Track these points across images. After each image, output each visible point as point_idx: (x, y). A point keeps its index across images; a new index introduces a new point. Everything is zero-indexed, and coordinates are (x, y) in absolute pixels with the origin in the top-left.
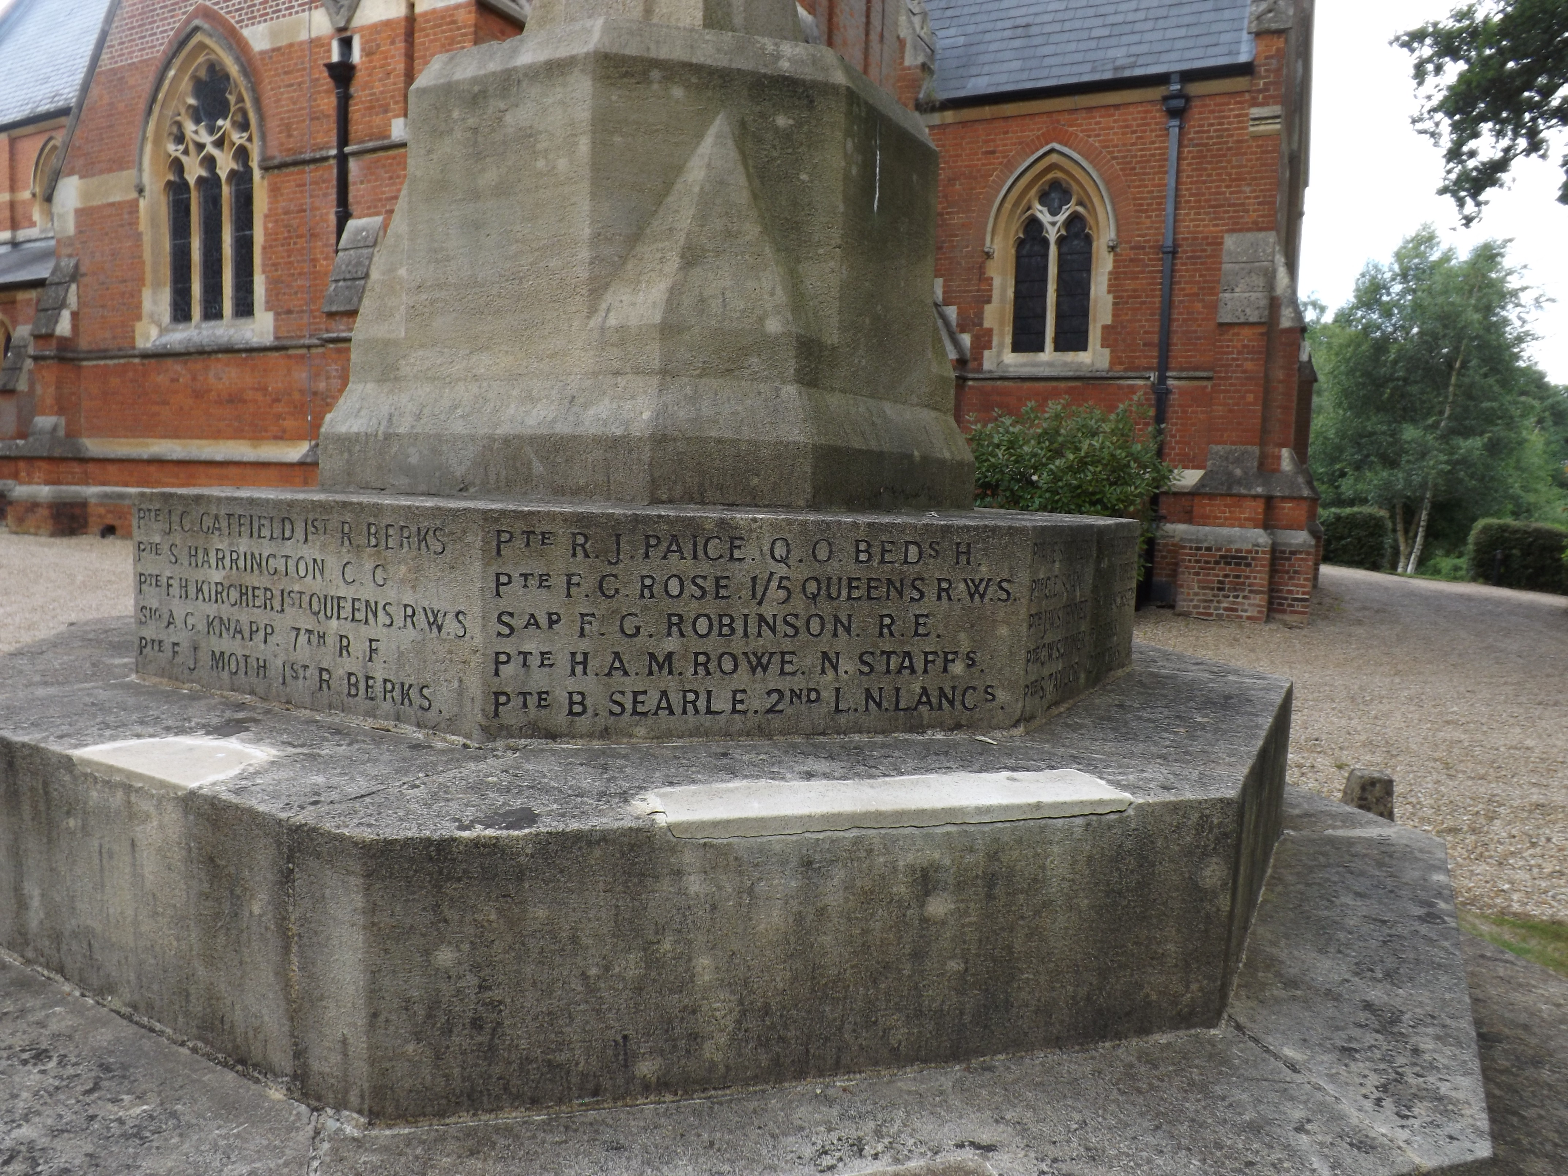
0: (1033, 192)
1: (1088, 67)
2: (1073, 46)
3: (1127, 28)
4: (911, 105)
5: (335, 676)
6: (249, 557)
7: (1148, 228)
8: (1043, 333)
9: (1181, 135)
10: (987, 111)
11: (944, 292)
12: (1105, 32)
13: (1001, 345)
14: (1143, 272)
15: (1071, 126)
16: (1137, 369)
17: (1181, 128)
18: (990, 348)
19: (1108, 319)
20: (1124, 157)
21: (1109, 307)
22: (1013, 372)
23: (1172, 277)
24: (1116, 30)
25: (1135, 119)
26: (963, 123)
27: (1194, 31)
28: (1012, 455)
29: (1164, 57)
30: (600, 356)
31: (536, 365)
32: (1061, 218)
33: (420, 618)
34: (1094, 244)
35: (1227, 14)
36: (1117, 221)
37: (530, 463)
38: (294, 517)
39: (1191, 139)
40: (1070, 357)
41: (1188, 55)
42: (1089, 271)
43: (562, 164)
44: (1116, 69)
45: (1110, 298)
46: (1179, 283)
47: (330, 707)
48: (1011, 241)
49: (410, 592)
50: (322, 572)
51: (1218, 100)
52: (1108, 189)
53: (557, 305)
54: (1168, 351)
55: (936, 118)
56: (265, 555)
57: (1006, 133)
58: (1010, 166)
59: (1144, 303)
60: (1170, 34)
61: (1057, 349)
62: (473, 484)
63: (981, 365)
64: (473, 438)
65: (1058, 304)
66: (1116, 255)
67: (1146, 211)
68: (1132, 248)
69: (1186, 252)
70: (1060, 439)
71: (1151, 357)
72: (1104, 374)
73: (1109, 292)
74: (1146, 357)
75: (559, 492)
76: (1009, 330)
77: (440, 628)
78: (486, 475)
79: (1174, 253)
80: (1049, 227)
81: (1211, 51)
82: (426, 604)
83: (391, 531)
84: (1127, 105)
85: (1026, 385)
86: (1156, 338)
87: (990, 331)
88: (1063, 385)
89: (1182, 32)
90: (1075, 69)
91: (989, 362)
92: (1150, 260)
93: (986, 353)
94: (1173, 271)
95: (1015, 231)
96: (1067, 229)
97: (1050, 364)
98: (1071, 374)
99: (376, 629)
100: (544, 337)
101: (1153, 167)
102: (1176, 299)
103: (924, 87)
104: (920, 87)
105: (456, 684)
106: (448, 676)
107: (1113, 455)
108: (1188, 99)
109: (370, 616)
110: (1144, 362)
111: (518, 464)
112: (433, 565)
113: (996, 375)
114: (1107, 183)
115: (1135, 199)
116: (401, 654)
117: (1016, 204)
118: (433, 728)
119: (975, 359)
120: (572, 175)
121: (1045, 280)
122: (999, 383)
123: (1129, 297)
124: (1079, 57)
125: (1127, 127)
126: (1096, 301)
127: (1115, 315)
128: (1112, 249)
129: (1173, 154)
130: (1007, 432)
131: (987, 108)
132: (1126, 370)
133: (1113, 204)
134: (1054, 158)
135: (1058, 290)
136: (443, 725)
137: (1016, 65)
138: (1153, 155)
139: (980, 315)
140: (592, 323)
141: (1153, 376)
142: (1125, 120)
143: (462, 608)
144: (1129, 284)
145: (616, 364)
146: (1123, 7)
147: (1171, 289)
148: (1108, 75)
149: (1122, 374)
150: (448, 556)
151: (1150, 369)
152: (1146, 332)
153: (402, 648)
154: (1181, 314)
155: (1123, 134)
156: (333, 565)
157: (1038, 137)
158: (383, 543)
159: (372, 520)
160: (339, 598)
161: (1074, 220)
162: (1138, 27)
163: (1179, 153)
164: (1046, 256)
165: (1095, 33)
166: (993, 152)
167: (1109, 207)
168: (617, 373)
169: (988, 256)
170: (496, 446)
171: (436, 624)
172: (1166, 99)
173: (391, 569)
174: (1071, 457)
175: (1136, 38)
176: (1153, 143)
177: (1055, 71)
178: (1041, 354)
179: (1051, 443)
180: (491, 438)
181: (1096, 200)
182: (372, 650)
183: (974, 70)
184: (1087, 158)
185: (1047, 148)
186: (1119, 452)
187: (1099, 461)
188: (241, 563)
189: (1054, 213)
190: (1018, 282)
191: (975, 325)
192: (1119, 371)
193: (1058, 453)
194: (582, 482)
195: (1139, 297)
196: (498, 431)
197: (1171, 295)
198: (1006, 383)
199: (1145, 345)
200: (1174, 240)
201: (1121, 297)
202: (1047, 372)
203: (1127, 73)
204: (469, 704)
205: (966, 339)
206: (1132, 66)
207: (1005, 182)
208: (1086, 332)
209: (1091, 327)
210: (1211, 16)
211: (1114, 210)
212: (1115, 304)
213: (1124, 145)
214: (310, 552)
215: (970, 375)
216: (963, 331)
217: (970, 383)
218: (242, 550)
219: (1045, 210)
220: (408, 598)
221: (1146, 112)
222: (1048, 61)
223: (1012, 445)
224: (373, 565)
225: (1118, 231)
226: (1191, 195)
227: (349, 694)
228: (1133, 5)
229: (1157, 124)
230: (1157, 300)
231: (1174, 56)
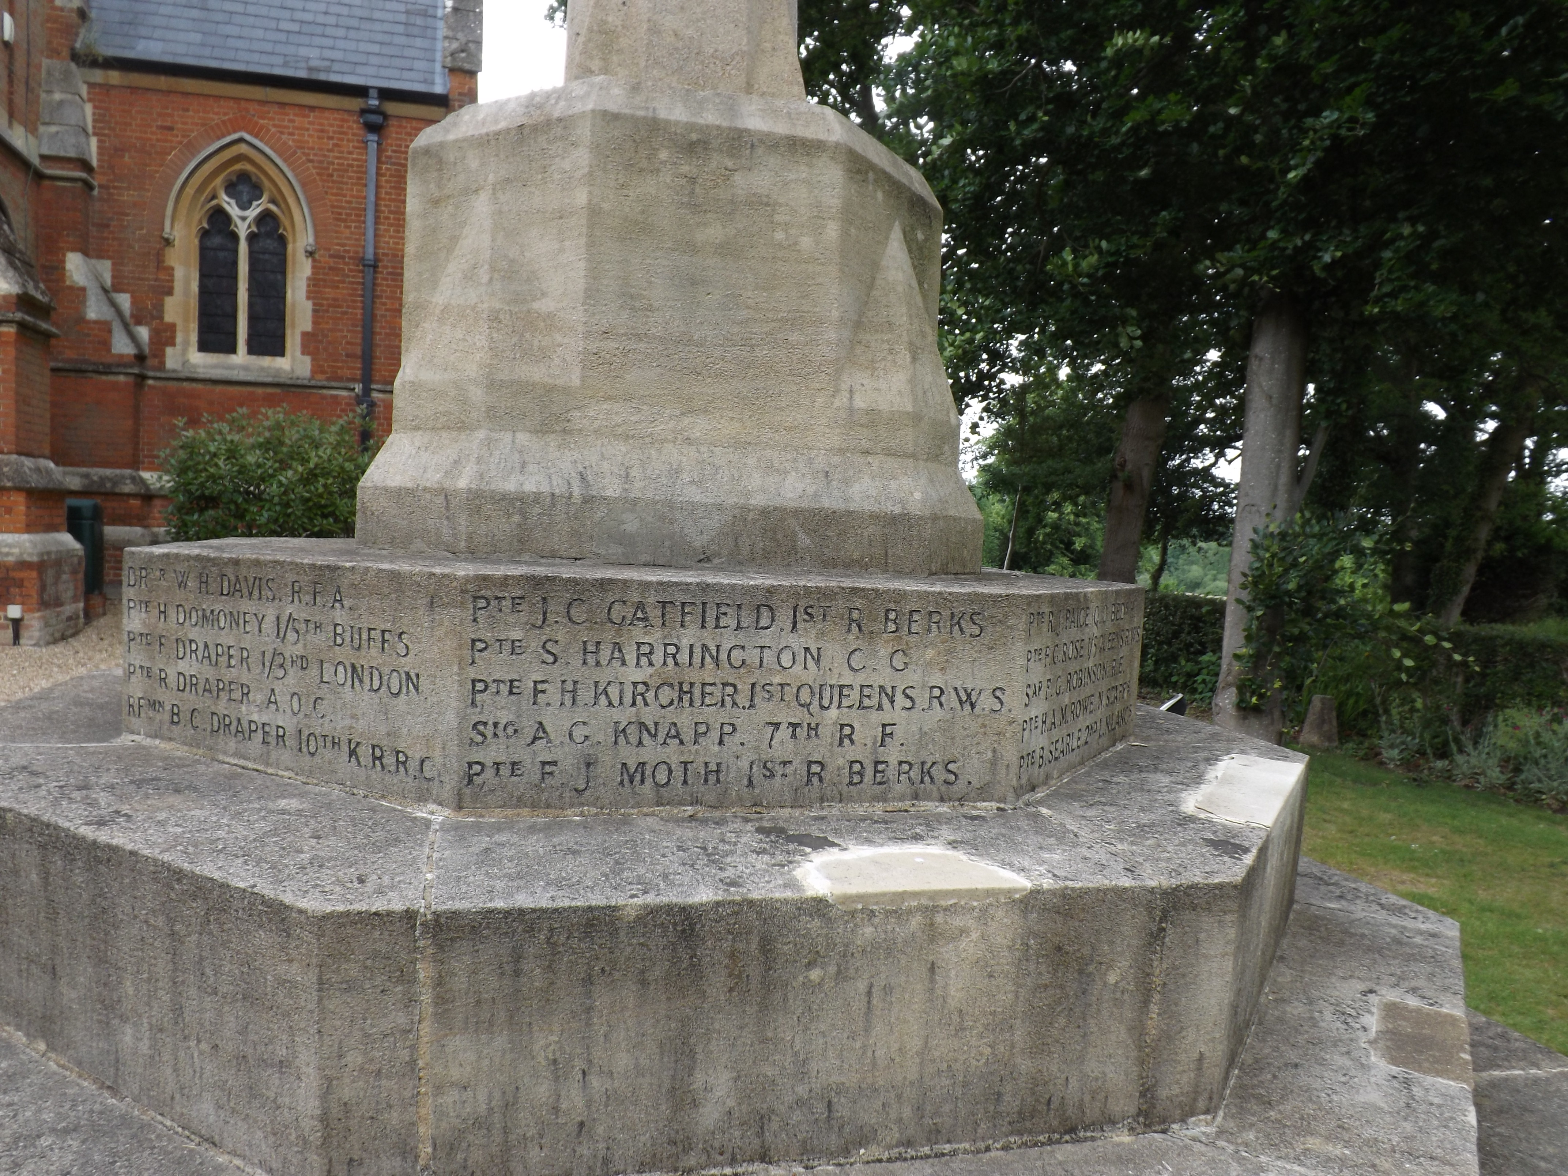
0: (219, 181)
1: (279, 60)
2: (260, 33)
3: (319, 30)
4: (65, 53)
5: (830, 768)
6: (698, 651)
7: (347, 238)
8: (234, 334)
9: (380, 151)
10: (163, 82)
11: (113, 277)
12: (295, 27)
13: (186, 343)
14: (343, 282)
15: (263, 118)
16: (340, 379)
17: (379, 144)
18: (173, 344)
19: (308, 327)
20: (321, 162)
21: (309, 314)
22: (202, 373)
23: (374, 290)
24: (306, 29)
25: (332, 125)
26: (133, 89)
27: (386, 50)
28: (233, 465)
29: (360, 69)
30: (848, 435)
31: (770, 435)
32: (253, 213)
33: (950, 699)
34: (290, 247)
35: (418, 42)
36: (315, 226)
37: (795, 534)
38: (775, 603)
39: (390, 157)
40: (266, 361)
41: (384, 72)
42: (284, 273)
43: (806, 242)
44: (310, 69)
45: (309, 305)
46: (381, 297)
47: (822, 800)
48: (194, 230)
49: (939, 674)
50: (818, 662)
51: (414, 124)
52: (305, 192)
53: (798, 380)
54: (371, 363)
55: (98, 76)
56: (726, 646)
57: (187, 110)
58: (191, 148)
59: (345, 313)
60: (362, 47)
61: (251, 351)
62: (718, 555)
63: (163, 363)
64: (720, 508)
65: (251, 305)
66: (314, 260)
67: (345, 221)
68: (331, 256)
69: (386, 267)
70: (285, 449)
71: (354, 368)
72: (306, 382)
73: (308, 298)
74: (349, 368)
75: (828, 564)
76: (194, 326)
77: (973, 706)
78: (737, 546)
79: (375, 267)
80: (239, 222)
81: (407, 75)
82: (958, 684)
83: (916, 617)
84: (323, 109)
85: (218, 388)
86: (358, 350)
87: (172, 327)
88: (260, 390)
89: (376, 48)
90: (265, 59)
91: (172, 359)
92: (350, 270)
93: (169, 350)
94: (374, 284)
95: (198, 219)
96: (258, 226)
97: (246, 368)
98: (269, 380)
99: (894, 714)
100: (782, 409)
101: (350, 178)
102: (379, 313)
103: (81, 36)
104: (77, 34)
105: (990, 754)
106: (982, 748)
107: (342, 468)
108: (385, 116)
109: (885, 701)
110: (347, 373)
111: (780, 536)
112: (968, 647)
113: (182, 375)
114: (303, 185)
115: (333, 207)
116: (923, 734)
117: (200, 190)
118: (960, 800)
119: (155, 356)
120: (817, 255)
121: (235, 278)
122: (185, 384)
123: (329, 306)
124: (269, 47)
125: (322, 131)
126: (293, 305)
127: (315, 323)
128: (310, 254)
129: (372, 170)
130: (225, 440)
131: (163, 78)
132: (328, 379)
133: (311, 209)
134: (243, 148)
135: (250, 290)
136: (973, 795)
137: (197, 38)
138: (352, 166)
139: (159, 308)
140: (837, 403)
141: (358, 388)
142: (321, 124)
143: (999, 684)
144: (329, 293)
145: (865, 444)
146: (311, 6)
147: (373, 302)
148: (302, 74)
149: (325, 383)
150: (986, 638)
151: (354, 380)
152: (348, 343)
153: (925, 729)
154: (383, 328)
155: (319, 138)
156: (834, 653)
157: (224, 122)
158: (906, 628)
159: (892, 606)
160: (842, 687)
161: (265, 217)
162: (329, 31)
163: (378, 169)
164: (236, 251)
165: (284, 25)
166: (171, 129)
167: (306, 210)
168: (867, 453)
169: (168, 242)
170: (751, 516)
171: (968, 700)
172: (363, 112)
173: (915, 655)
174: (300, 469)
175: (329, 42)
176: (350, 153)
177: (242, 56)
178: (233, 357)
179: (275, 453)
180: (745, 509)
181: (291, 201)
182: (884, 735)
183: (143, 31)
184: (280, 155)
185: (235, 136)
186: (347, 464)
187: (328, 474)
188: (684, 657)
189: (244, 207)
190: (202, 276)
191: (153, 318)
192: (320, 380)
193: (284, 465)
194: (856, 555)
195: (339, 306)
196: (752, 502)
197: (373, 309)
198: (194, 385)
199: (347, 356)
200: (375, 254)
201: (322, 305)
202: (242, 376)
203: (322, 77)
204: (1004, 771)
205: (144, 333)
206: (328, 70)
207: (185, 165)
208: (283, 337)
209: (288, 332)
210: (403, 40)
211: (312, 214)
212: (315, 311)
213: (321, 149)
214: (797, 642)
215: (151, 373)
216: (139, 323)
217: (150, 382)
218: (685, 643)
219: (233, 202)
220: (937, 679)
221: (343, 120)
222: (231, 42)
223: (232, 454)
224: (890, 650)
225: (317, 236)
226: (390, 212)
227: (851, 783)
228: (322, 7)
229: (354, 135)
230: (359, 311)
231: (370, 71)
